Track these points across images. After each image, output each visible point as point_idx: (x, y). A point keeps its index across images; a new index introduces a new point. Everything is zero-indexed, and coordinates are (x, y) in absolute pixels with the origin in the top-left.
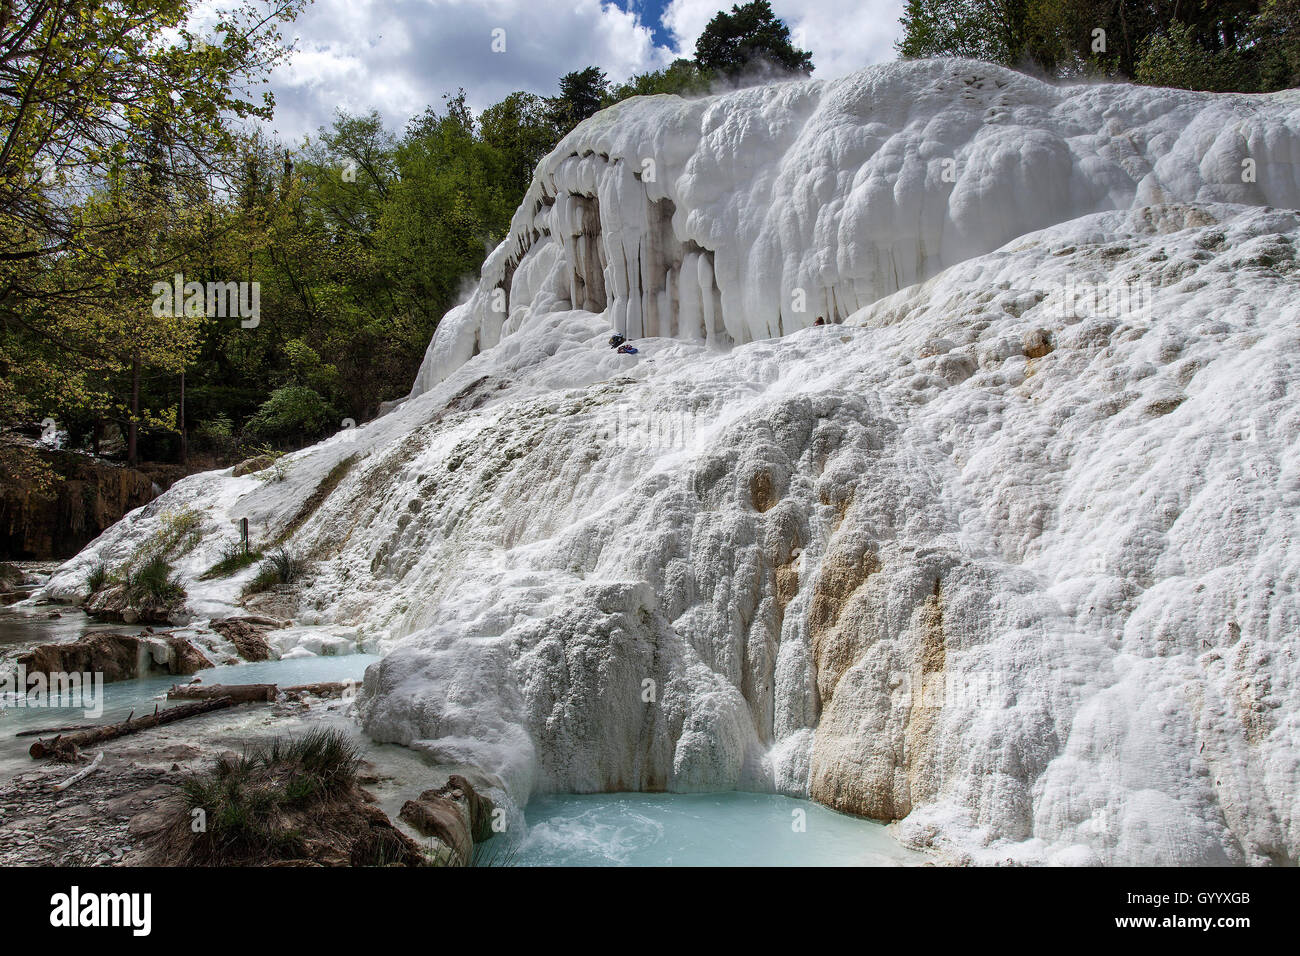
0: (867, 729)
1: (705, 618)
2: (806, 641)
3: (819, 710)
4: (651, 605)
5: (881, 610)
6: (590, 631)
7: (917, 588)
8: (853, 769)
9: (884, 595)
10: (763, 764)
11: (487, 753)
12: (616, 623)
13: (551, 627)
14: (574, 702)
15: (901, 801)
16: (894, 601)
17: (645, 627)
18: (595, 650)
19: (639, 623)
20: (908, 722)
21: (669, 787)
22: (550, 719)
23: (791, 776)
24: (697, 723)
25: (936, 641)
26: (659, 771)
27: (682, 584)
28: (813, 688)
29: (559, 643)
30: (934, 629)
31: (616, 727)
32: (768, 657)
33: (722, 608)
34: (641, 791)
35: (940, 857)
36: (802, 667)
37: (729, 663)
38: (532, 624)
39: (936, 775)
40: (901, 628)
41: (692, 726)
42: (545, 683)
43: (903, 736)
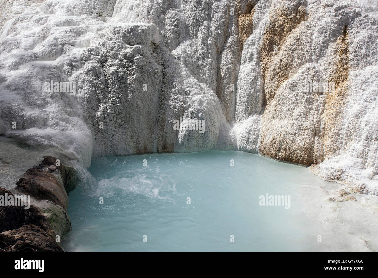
0: (299, 115)
1: (194, 48)
2: (257, 63)
3: (264, 104)
4: (158, 40)
5: (309, 45)
6: (120, 57)
7: (334, 31)
8: (289, 138)
9: (311, 35)
10: (231, 135)
11: (62, 137)
12: (137, 52)
13: (91, 54)
14: (113, 102)
15: (318, 155)
16: (317, 39)
17: (155, 54)
18: (125, 70)
19: (152, 52)
20: (323, 111)
21: (175, 150)
22: (99, 114)
23: (248, 141)
24: (193, 113)
25: (343, 64)
26: (169, 141)
27: (177, 26)
28: (261, 92)
29: (99, 65)
30: (342, 57)
31: (141, 117)
32: (233, 73)
33: (204, 42)
34: (158, 152)
35: (346, 186)
36: (256, 79)
37: (209, 76)
38: (77, 52)
39: (340, 140)
40: (320, 56)
41: (189, 115)
42: (92, 91)
43: (321, 119)
